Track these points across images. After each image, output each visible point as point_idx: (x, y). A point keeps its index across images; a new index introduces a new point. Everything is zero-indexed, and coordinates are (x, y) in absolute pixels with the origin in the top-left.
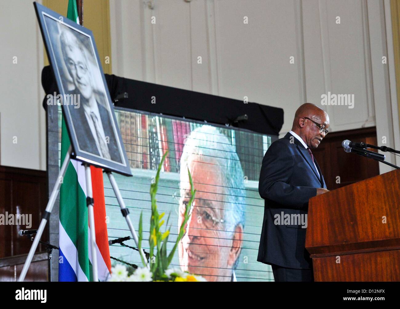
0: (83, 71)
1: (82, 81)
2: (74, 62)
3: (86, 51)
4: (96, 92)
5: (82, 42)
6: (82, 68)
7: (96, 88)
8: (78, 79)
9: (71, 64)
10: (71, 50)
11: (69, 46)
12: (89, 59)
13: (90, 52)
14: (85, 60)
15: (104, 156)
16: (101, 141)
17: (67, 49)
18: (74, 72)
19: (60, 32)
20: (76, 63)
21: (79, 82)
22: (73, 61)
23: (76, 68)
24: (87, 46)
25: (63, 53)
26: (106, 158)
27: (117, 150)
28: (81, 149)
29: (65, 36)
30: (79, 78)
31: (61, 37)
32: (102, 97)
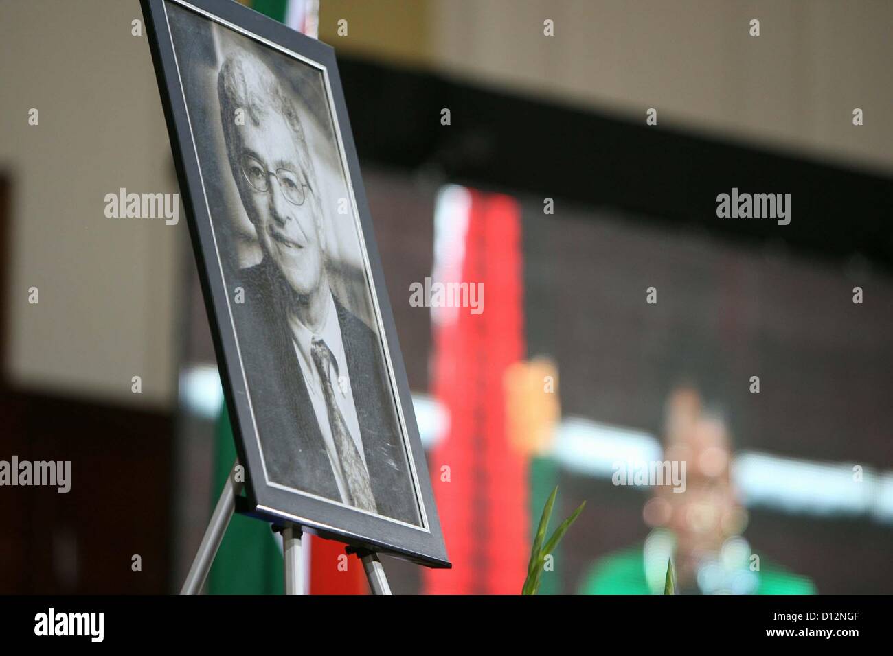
0: (295, 194)
1: (291, 231)
2: (266, 167)
3: (307, 124)
4: (336, 268)
5: (296, 89)
6: (289, 183)
7: (335, 254)
8: (274, 223)
9: (256, 171)
10: (256, 123)
11: (250, 109)
12: (317, 150)
13: (324, 125)
15: (351, 500)
16: (347, 448)
18: (261, 201)
20: (272, 170)
21: (277, 237)
22: (260, 161)
23: (269, 184)
24: (315, 107)
25: (227, 135)
26: (361, 506)
27: (403, 472)
28: (274, 478)
29: (236, 72)
30: (281, 223)
31: (221, 78)
32: (356, 286)
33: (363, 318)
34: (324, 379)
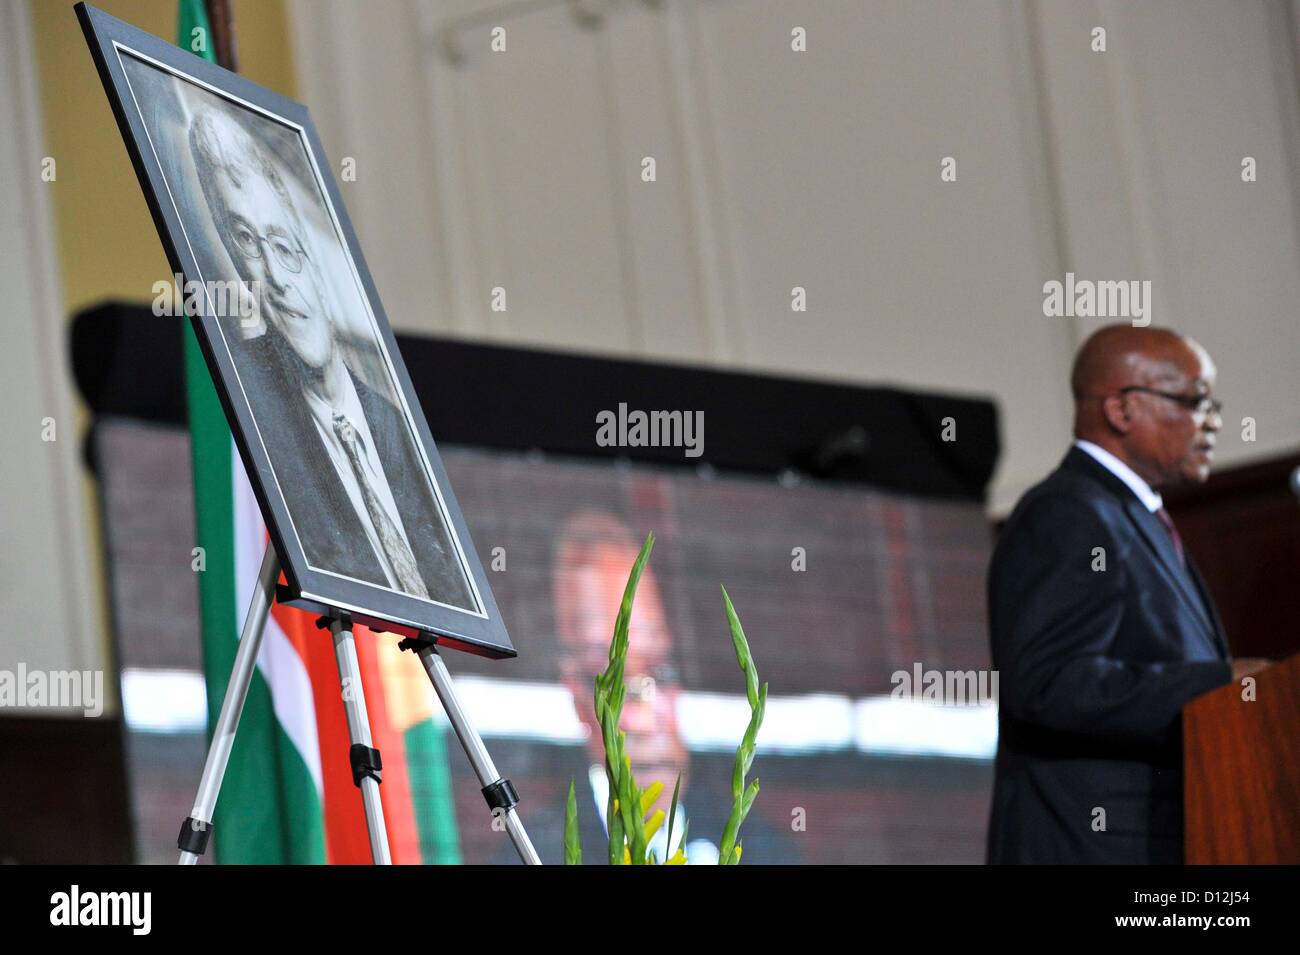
0: (290, 261)
1: (291, 300)
2: (255, 231)
3: (291, 185)
4: (347, 340)
5: (274, 149)
6: (284, 250)
7: (343, 326)
8: (273, 291)
9: (245, 235)
10: (238, 186)
11: (229, 169)
12: (308, 215)
13: (309, 187)
14: (291, 218)
15: (401, 586)
16: (385, 528)
17: (223, 178)
18: (255, 267)
19: (189, 117)
20: (262, 234)
21: (279, 307)
22: (248, 226)
23: (261, 249)
24: (296, 167)
25: (208, 197)
26: (411, 591)
27: (448, 555)
28: (315, 563)
29: (208, 130)
30: (281, 291)
31: (193, 136)
32: (370, 358)
33: (382, 392)
34: (352, 457)
